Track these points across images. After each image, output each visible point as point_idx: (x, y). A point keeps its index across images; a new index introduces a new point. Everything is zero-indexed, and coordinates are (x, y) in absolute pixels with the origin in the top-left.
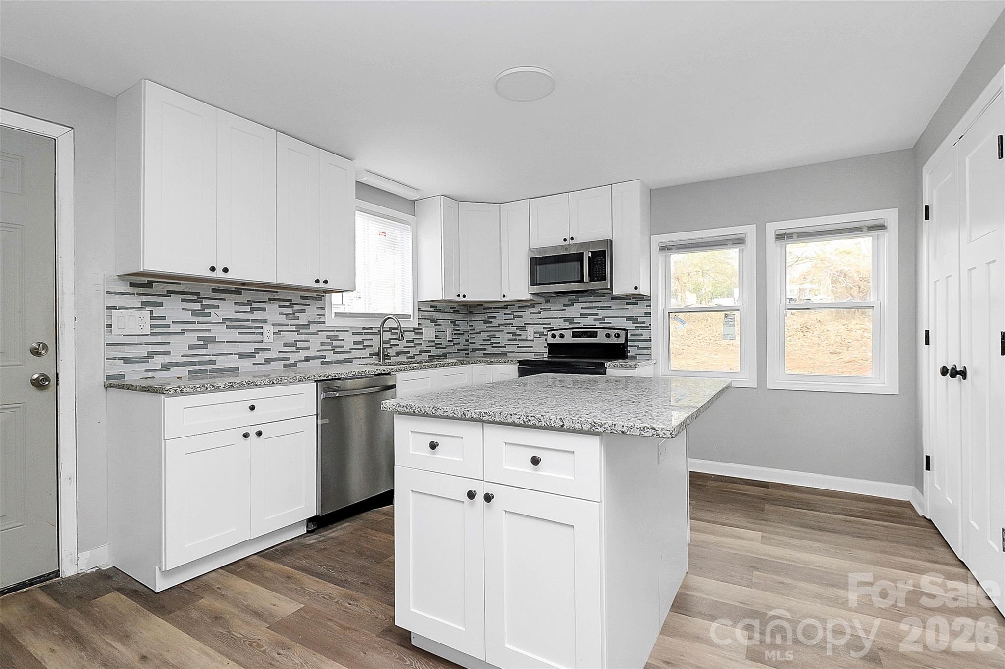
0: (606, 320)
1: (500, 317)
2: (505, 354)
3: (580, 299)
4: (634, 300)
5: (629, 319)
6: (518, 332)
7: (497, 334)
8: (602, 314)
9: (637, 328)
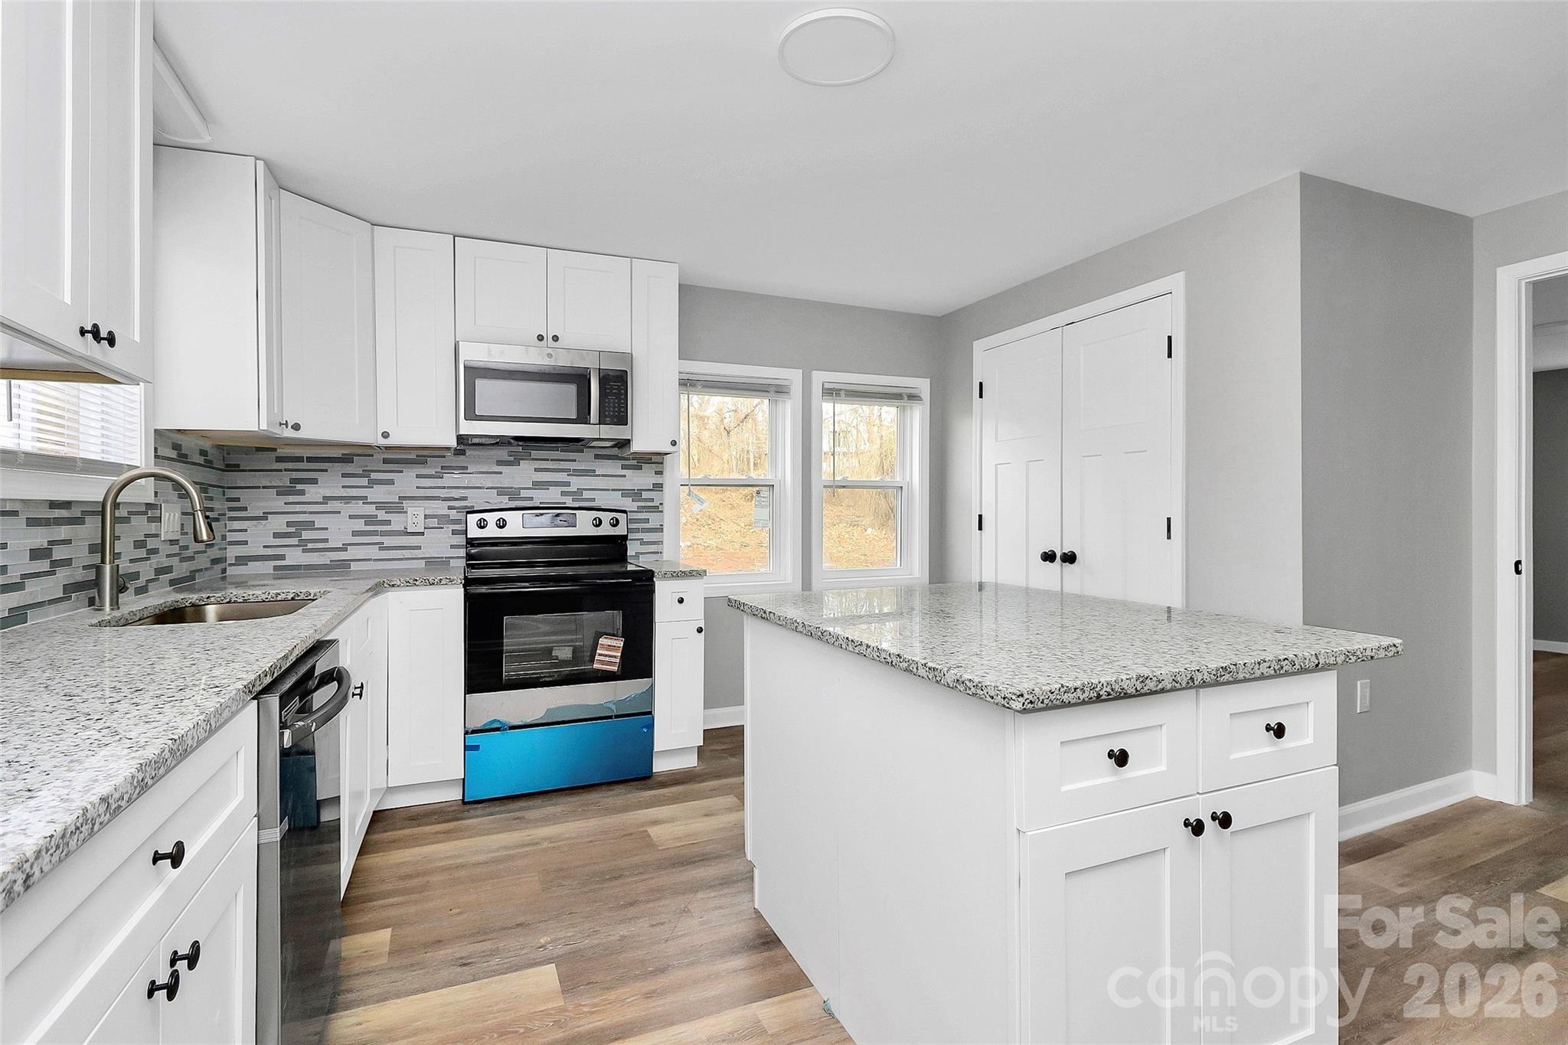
0: (586, 495)
1: (330, 484)
2: (344, 564)
3: (534, 454)
4: (634, 462)
5: (626, 493)
6: (382, 515)
7: (320, 521)
8: (577, 483)
9: (641, 509)
